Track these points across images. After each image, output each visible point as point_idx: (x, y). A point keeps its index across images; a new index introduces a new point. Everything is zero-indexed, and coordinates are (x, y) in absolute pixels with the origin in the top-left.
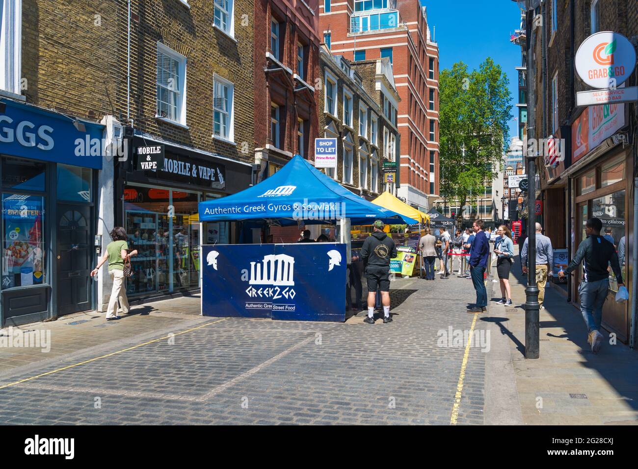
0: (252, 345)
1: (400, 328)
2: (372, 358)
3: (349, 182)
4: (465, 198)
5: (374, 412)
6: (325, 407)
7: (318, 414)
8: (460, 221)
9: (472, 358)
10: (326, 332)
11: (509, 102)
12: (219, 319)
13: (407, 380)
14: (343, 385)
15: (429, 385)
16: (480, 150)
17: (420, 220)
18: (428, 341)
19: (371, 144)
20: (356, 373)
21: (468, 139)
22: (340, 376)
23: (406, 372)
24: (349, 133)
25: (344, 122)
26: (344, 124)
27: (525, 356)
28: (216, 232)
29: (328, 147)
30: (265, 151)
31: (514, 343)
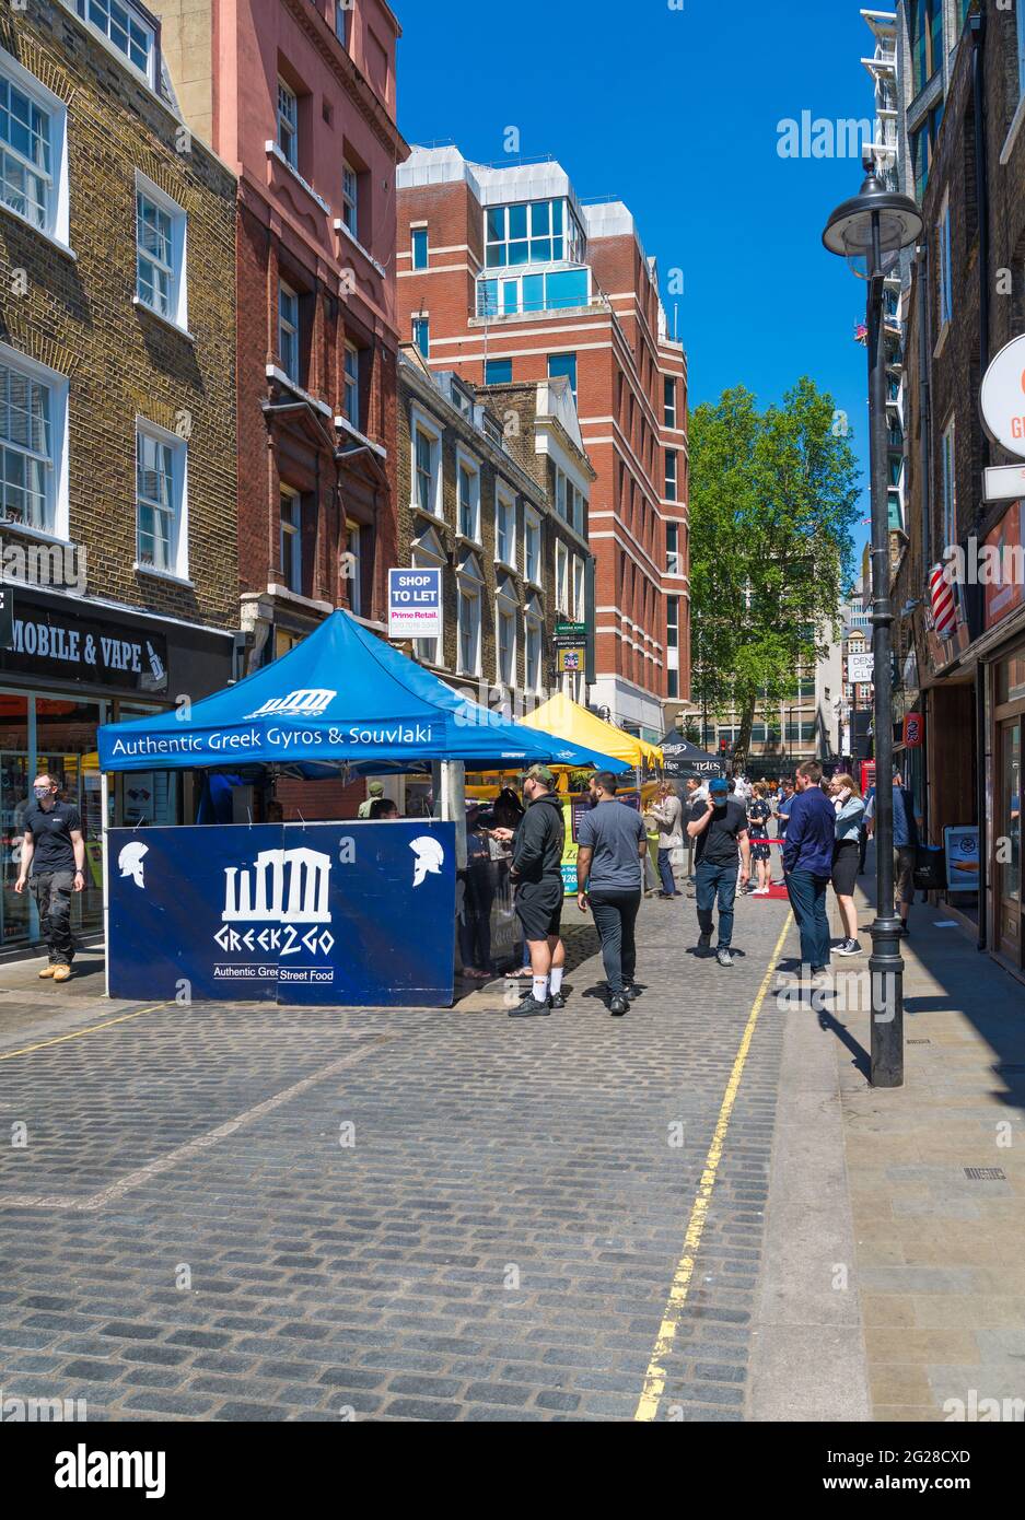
0: (224, 1068)
1: (583, 1020)
2: (512, 1093)
3: (472, 671)
4: (752, 706)
5: (507, 1223)
6: (389, 1214)
7: (372, 1232)
8: (741, 761)
9: (749, 1088)
10: (406, 1032)
11: (854, 481)
12: (149, 1007)
13: (590, 1145)
14: (435, 1159)
15: (640, 1155)
16: (787, 593)
17: (636, 762)
18: (648, 1049)
19: (526, 580)
20: (469, 1129)
21: (757, 568)
22: (430, 1140)
23: (589, 1125)
24: (472, 555)
25: (458, 528)
26: (459, 534)
27: (870, 1080)
28: (147, 796)
29: (420, 589)
30: (267, 600)
31: (847, 1049)
